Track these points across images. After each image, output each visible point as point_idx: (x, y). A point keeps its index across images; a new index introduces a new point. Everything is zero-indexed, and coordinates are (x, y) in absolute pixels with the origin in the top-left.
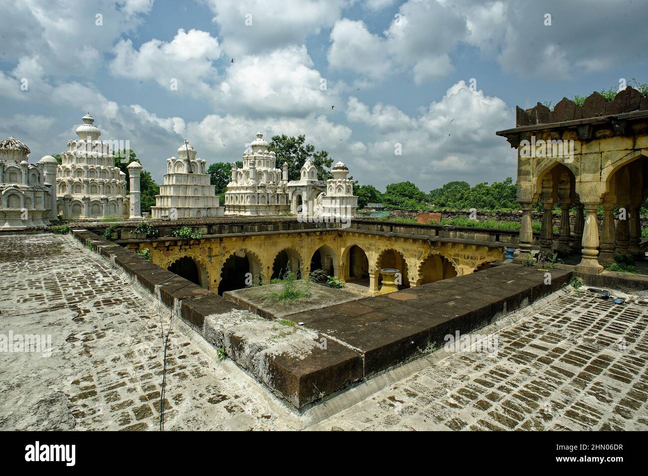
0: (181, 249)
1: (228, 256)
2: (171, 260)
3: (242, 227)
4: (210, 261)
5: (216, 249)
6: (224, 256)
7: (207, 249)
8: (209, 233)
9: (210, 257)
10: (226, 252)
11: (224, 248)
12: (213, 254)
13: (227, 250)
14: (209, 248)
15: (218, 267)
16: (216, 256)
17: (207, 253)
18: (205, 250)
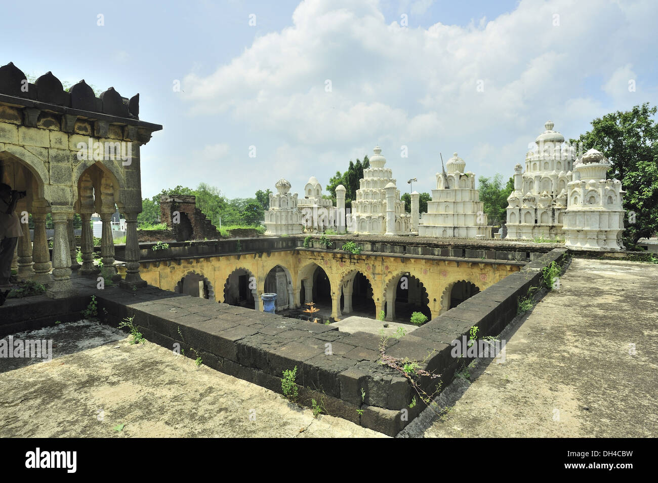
0: (351, 262)
1: (390, 277)
2: (344, 270)
3: (405, 248)
4: (374, 278)
5: (379, 268)
6: (387, 276)
7: (371, 265)
8: (372, 250)
9: (374, 274)
10: (389, 272)
11: (387, 268)
12: (377, 272)
13: (389, 270)
14: (373, 265)
15: (380, 285)
16: (379, 274)
17: (371, 270)
18: (369, 267)
